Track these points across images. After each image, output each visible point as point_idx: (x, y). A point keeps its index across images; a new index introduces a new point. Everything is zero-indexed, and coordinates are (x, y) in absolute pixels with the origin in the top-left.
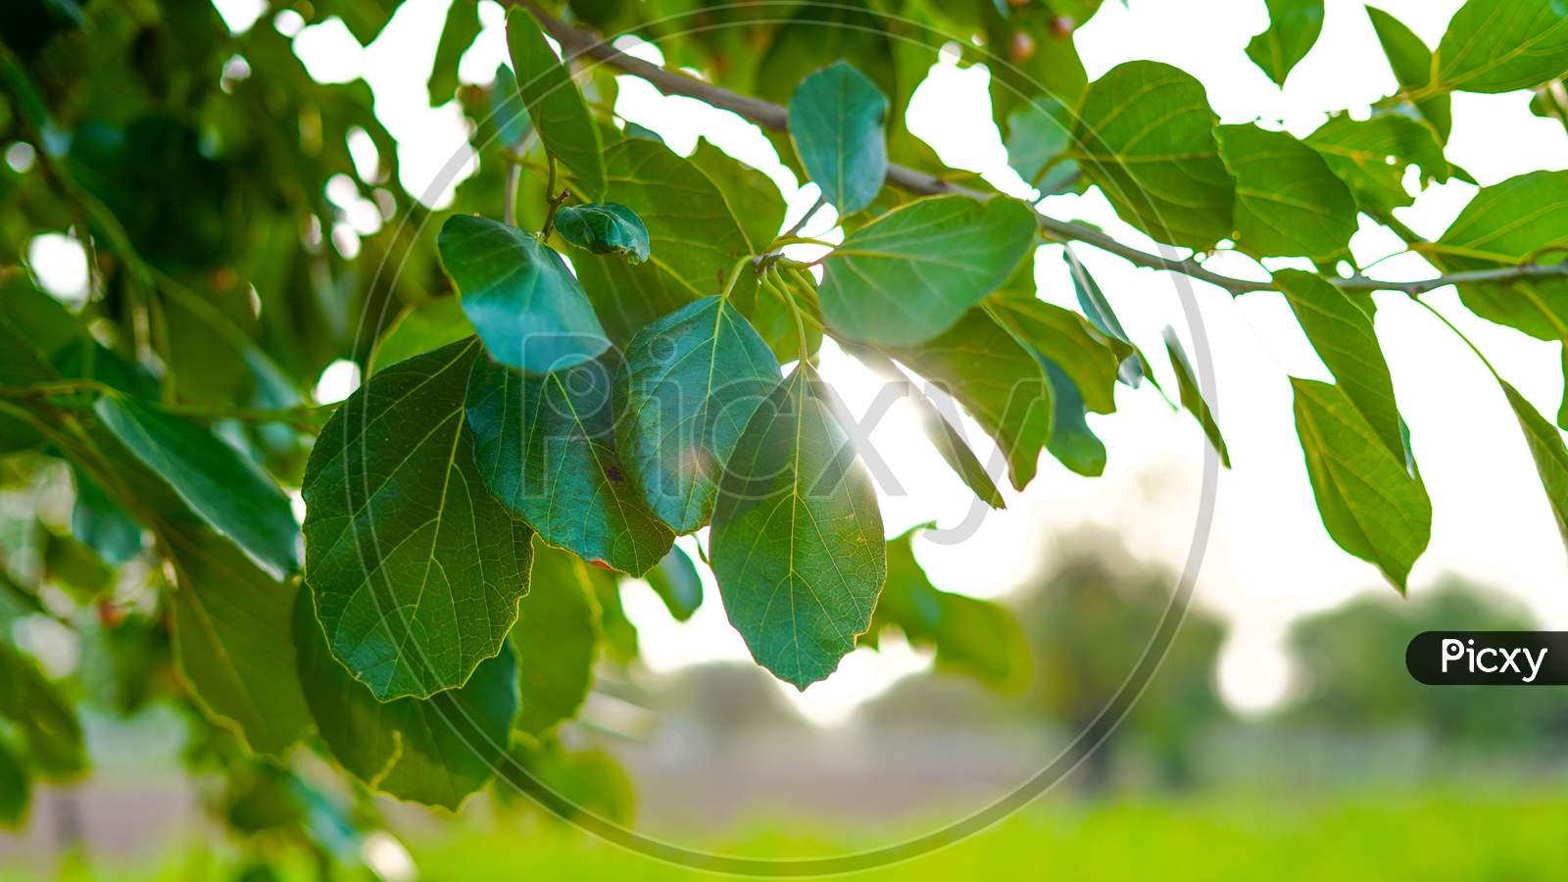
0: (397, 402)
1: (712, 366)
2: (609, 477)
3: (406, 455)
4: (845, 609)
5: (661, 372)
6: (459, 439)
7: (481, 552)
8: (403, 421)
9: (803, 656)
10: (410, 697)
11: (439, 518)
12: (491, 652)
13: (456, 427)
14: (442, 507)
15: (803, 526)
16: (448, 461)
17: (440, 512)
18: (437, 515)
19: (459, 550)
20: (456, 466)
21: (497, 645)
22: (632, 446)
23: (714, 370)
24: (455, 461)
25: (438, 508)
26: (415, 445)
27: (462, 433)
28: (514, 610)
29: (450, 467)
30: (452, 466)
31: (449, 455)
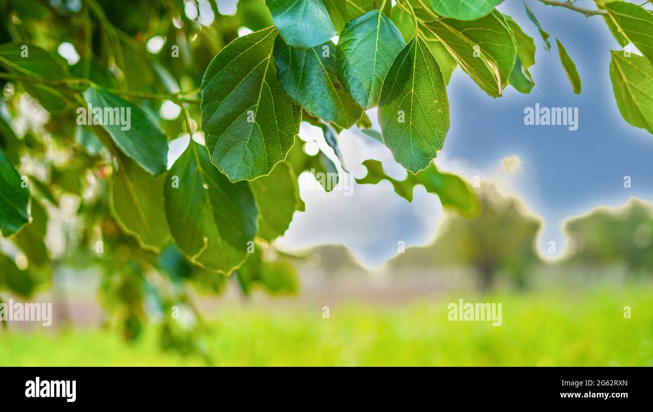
0: (241, 54)
1: (377, 40)
2: (335, 87)
3: (244, 77)
4: (433, 140)
5: (357, 41)
6: (267, 70)
7: (277, 117)
8: (244, 62)
9: (415, 160)
10: (245, 180)
11: (258, 105)
12: (282, 159)
13: (266, 65)
14: (259, 100)
15: (416, 105)
16: (262, 80)
17: (258, 102)
18: (256, 103)
19: (266, 118)
20: (266, 82)
21: (284, 156)
22: (345, 72)
23: (378, 41)
24: (265, 80)
25: (257, 100)
26: (248, 73)
27: (268, 68)
28: (293, 140)
29: (263, 82)
30: (264, 82)
31: (263, 78)
